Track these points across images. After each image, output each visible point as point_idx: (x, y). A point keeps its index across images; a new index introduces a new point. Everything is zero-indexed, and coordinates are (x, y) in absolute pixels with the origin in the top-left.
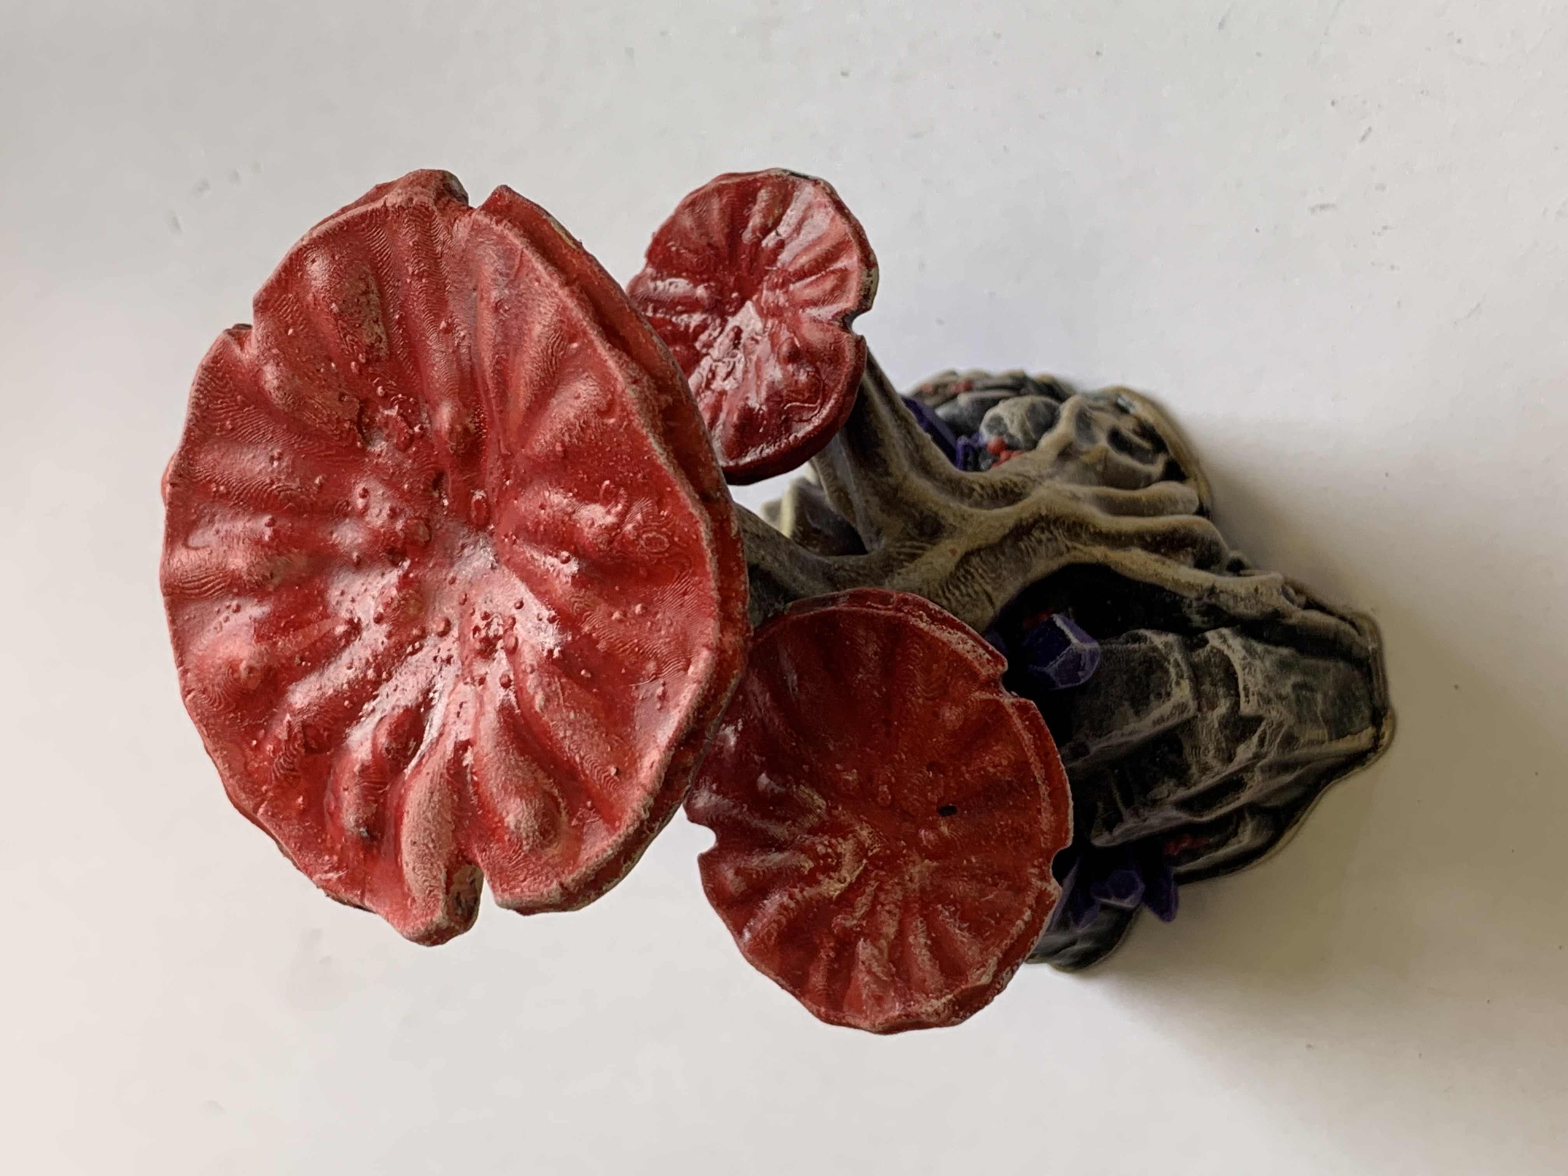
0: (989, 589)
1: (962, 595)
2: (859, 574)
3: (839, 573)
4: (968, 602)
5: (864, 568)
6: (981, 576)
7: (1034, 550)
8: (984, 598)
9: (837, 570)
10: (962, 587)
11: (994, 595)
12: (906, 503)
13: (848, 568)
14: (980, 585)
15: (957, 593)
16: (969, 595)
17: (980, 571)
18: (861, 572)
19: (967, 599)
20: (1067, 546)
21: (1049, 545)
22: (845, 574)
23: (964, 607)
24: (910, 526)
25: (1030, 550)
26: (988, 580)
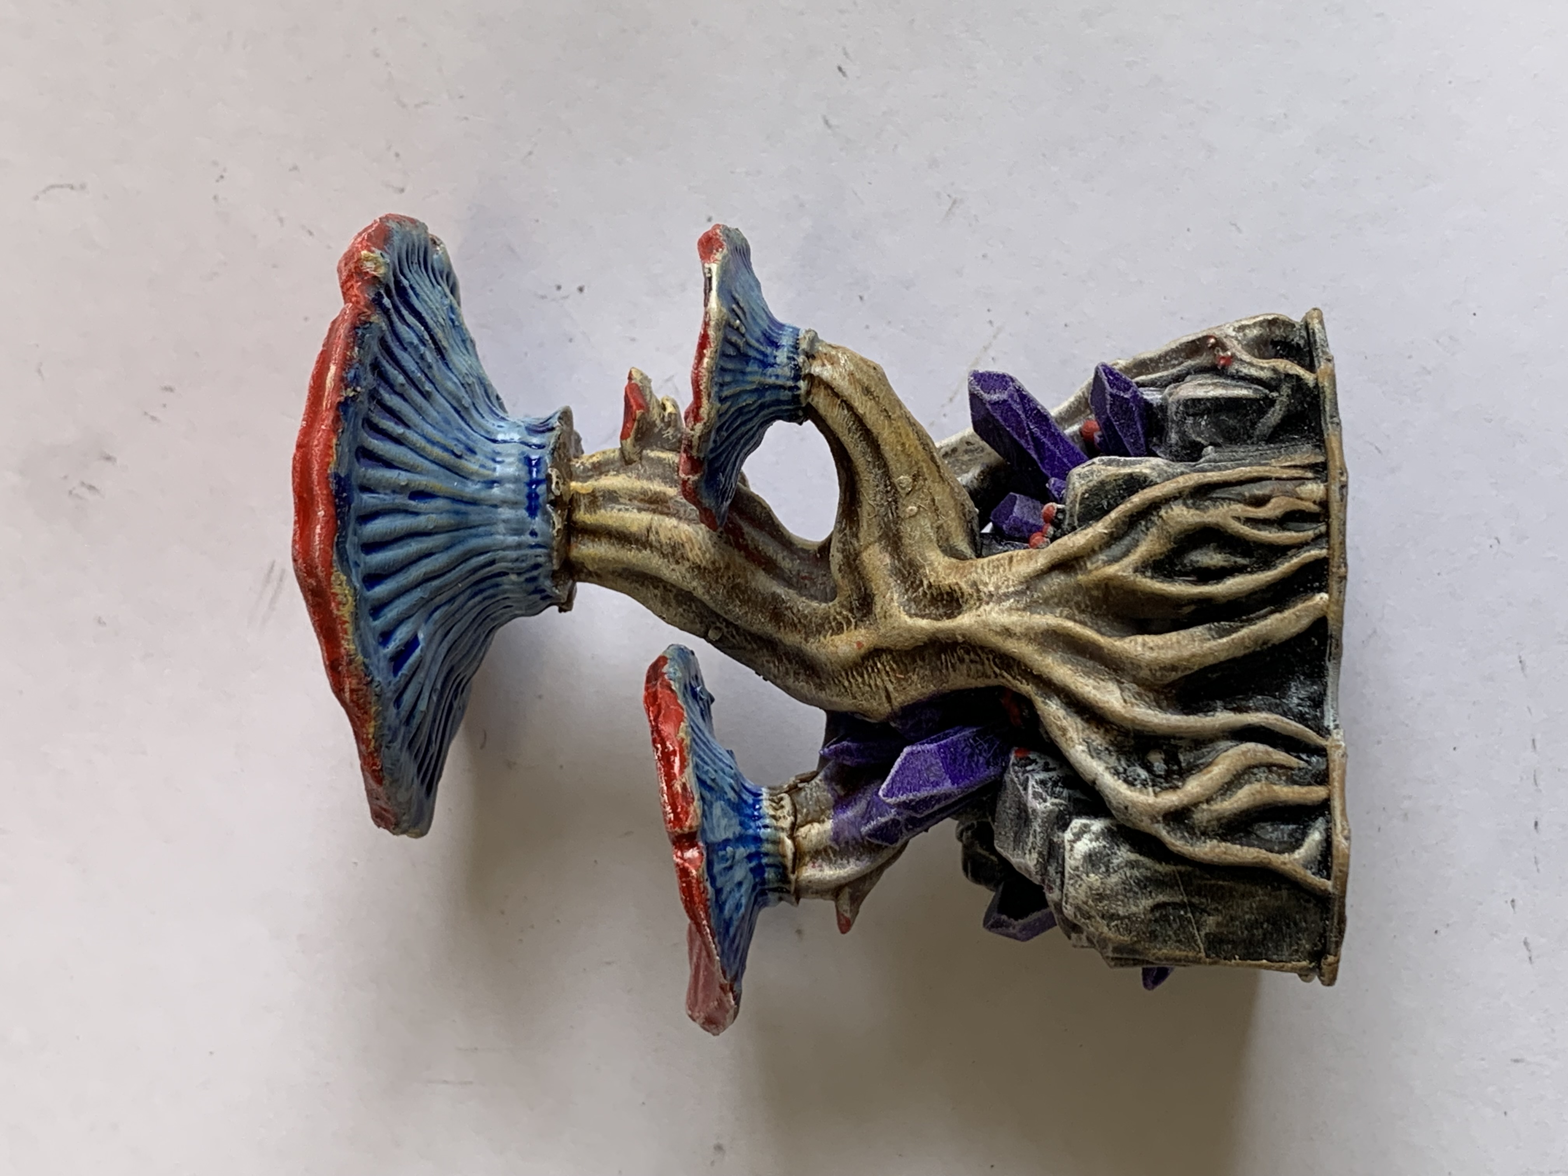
0: (890, 687)
1: (864, 683)
2: (800, 622)
3: (786, 613)
4: (867, 692)
5: (806, 617)
6: (887, 672)
7: (953, 666)
8: (883, 695)
9: (787, 608)
10: (866, 676)
11: (894, 695)
12: (859, 573)
13: (795, 611)
14: (883, 680)
15: (860, 680)
16: (870, 686)
17: (888, 668)
18: (802, 621)
19: (867, 688)
20: (995, 672)
21: (972, 666)
22: (791, 615)
23: (863, 694)
24: (855, 597)
25: (949, 664)
26: (893, 680)
